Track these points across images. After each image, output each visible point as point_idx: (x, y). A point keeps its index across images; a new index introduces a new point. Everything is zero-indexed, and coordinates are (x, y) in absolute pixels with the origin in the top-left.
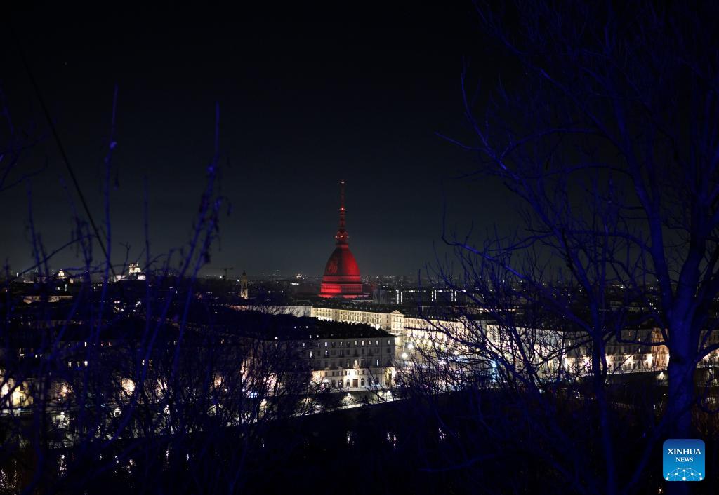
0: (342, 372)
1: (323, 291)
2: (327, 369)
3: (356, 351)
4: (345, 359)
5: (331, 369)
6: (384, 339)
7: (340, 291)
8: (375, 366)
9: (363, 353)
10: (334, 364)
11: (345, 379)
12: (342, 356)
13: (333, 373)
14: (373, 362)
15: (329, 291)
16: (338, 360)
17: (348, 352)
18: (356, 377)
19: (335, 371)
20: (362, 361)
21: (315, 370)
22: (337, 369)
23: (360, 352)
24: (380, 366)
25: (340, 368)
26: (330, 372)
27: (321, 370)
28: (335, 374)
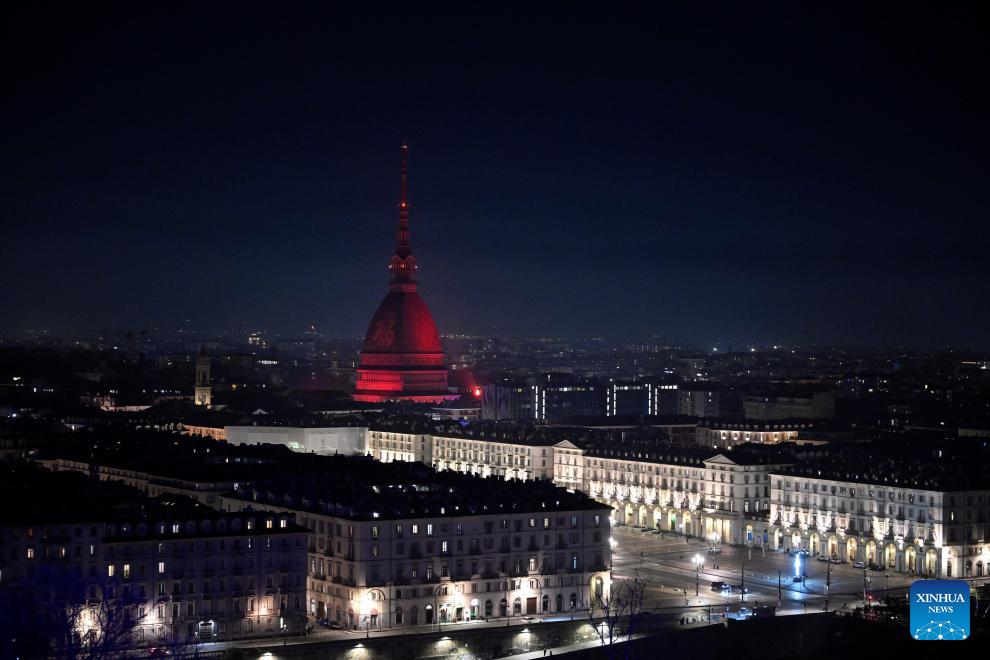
0: (506, 584)
1: (360, 386)
2: (475, 576)
3: (533, 539)
4: (512, 555)
5: (484, 577)
6: (589, 513)
7: (398, 387)
8: (571, 570)
9: (547, 542)
10: (488, 566)
11: (512, 597)
12: (505, 549)
13: (488, 585)
14: (567, 563)
15: (374, 386)
16: (499, 557)
17: (518, 542)
18: (532, 593)
19: (493, 581)
20: (545, 560)
21: (454, 580)
22: (498, 577)
23: (541, 542)
24: (580, 570)
25: (502, 574)
26: (482, 584)
27: (465, 580)
28: (492, 587)
